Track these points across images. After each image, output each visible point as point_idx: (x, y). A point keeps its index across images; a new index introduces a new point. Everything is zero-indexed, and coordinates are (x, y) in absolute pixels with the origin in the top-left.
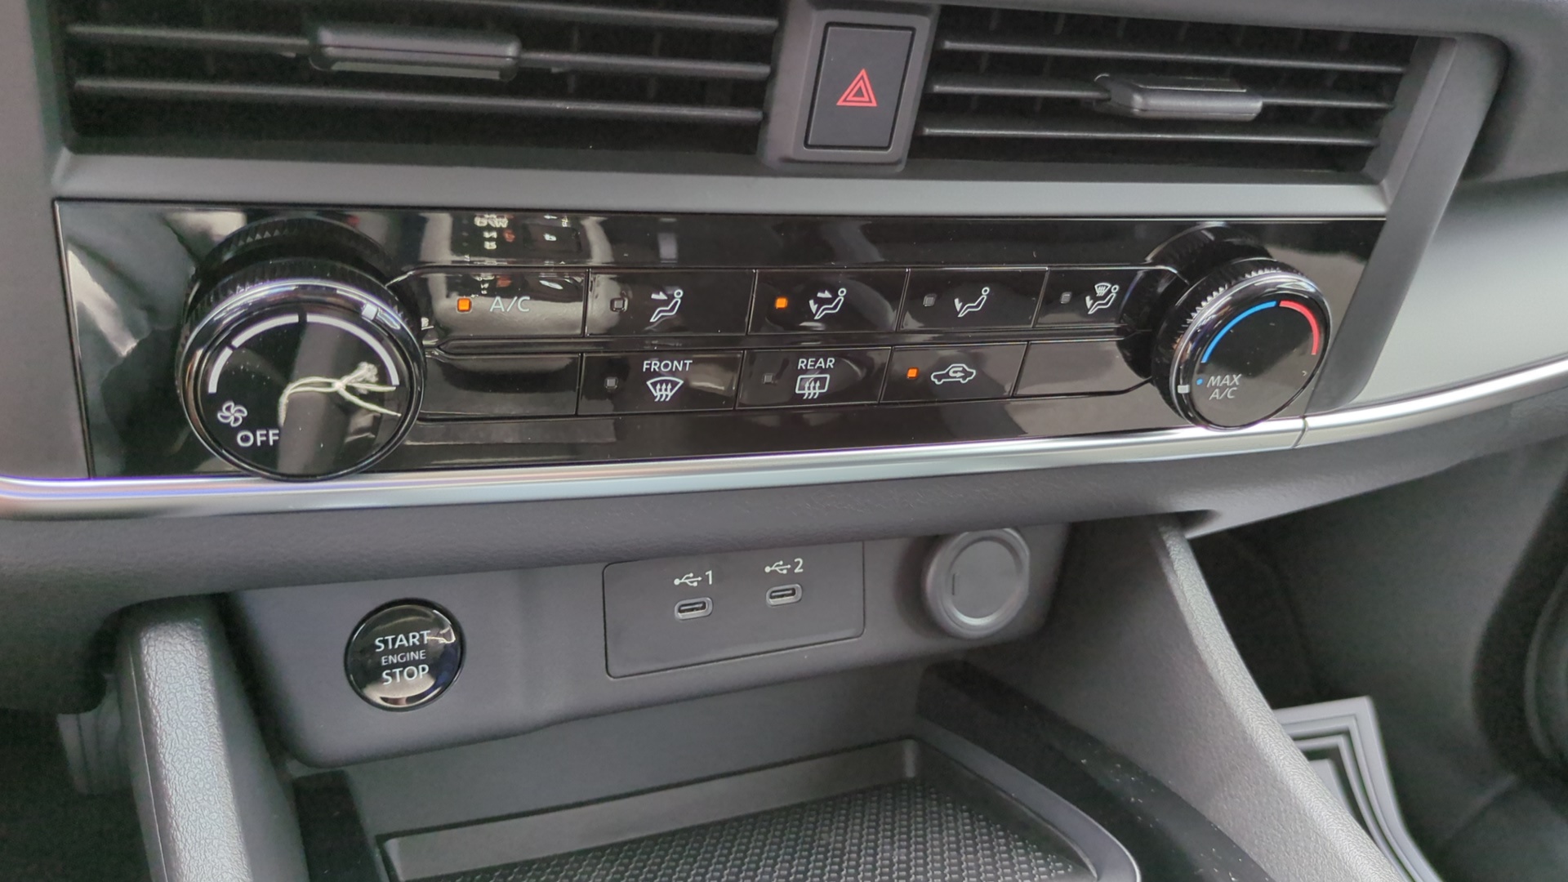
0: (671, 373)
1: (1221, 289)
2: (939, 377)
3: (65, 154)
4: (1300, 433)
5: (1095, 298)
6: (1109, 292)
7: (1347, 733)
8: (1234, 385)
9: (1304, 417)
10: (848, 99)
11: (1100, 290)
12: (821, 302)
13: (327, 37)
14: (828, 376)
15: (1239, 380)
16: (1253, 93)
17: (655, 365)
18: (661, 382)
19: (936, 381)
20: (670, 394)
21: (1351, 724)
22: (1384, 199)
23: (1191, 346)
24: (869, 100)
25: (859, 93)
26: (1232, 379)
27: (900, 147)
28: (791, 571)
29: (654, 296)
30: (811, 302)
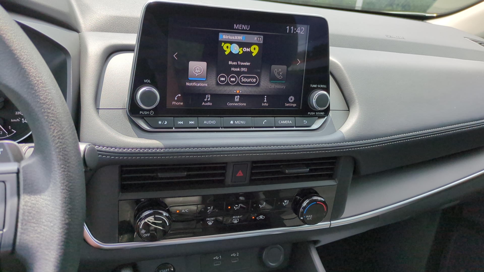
0: (211, 220)
1: (307, 200)
2: (258, 218)
3: (121, 193)
4: (330, 224)
5: (285, 203)
6: (287, 202)
8: (311, 217)
9: (330, 221)
10: (238, 175)
11: (285, 201)
12: (236, 207)
13: (159, 174)
14: (238, 219)
15: (312, 216)
16: (307, 168)
17: (209, 219)
18: (210, 222)
19: (258, 219)
20: (211, 224)
22: (336, 183)
23: (302, 210)
24: (241, 175)
25: (240, 174)
26: (310, 216)
27: (247, 181)
28: (236, 255)
29: (208, 208)
30: (234, 207)
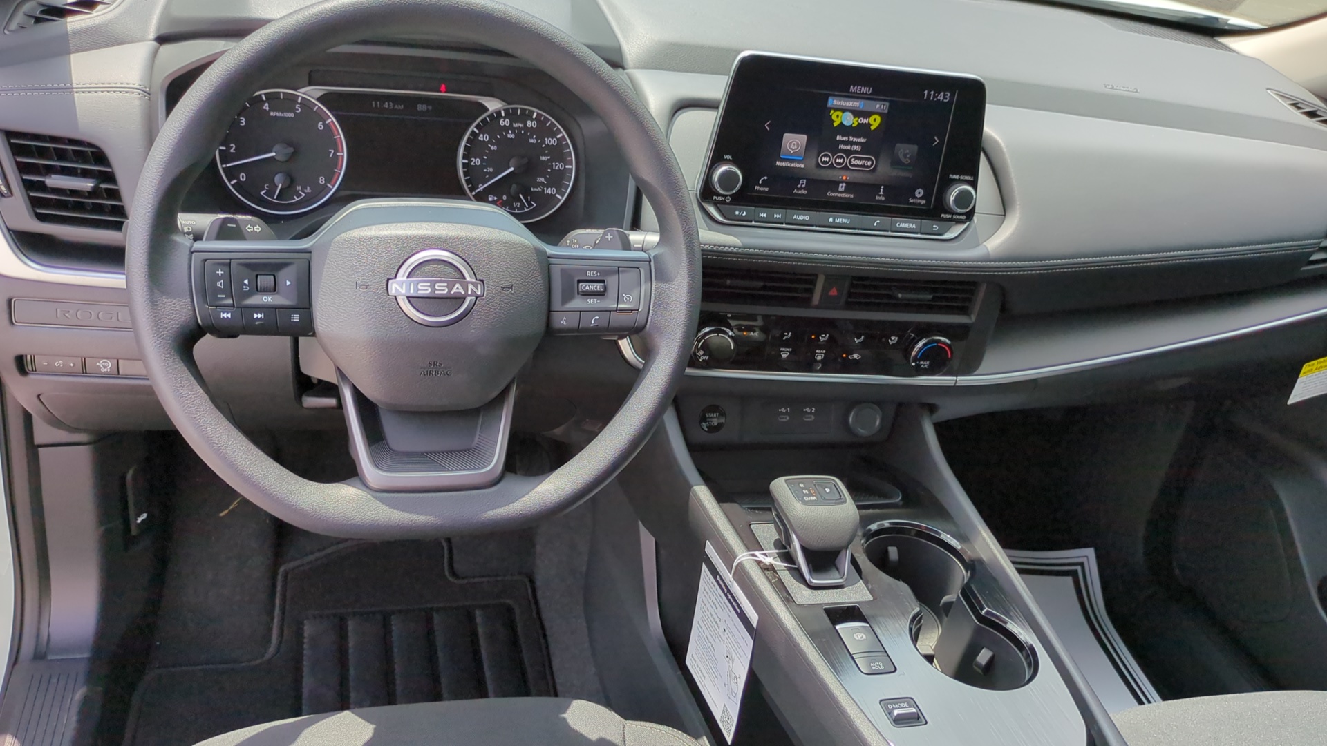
0: (786, 351)
1: (924, 339)
4: (955, 381)
5: (891, 340)
6: (895, 339)
7: (1082, 564)
8: (929, 365)
9: (956, 377)
10: (830, 293)
11: (893, 338)
12: (822, 337)
14: (823, 355)
16: (930, 293)
17: (783, 349)
18: (784, 353)
19: (850, 358)
20: (786, 356)
21: (1084, 560)
22: (971, 319)
24: (836, 293)
25: (833, 292)
26: (927, 363)
27: (842, 303)
28: (811, 411)
29: (785, 334)
30: (820, 337)
